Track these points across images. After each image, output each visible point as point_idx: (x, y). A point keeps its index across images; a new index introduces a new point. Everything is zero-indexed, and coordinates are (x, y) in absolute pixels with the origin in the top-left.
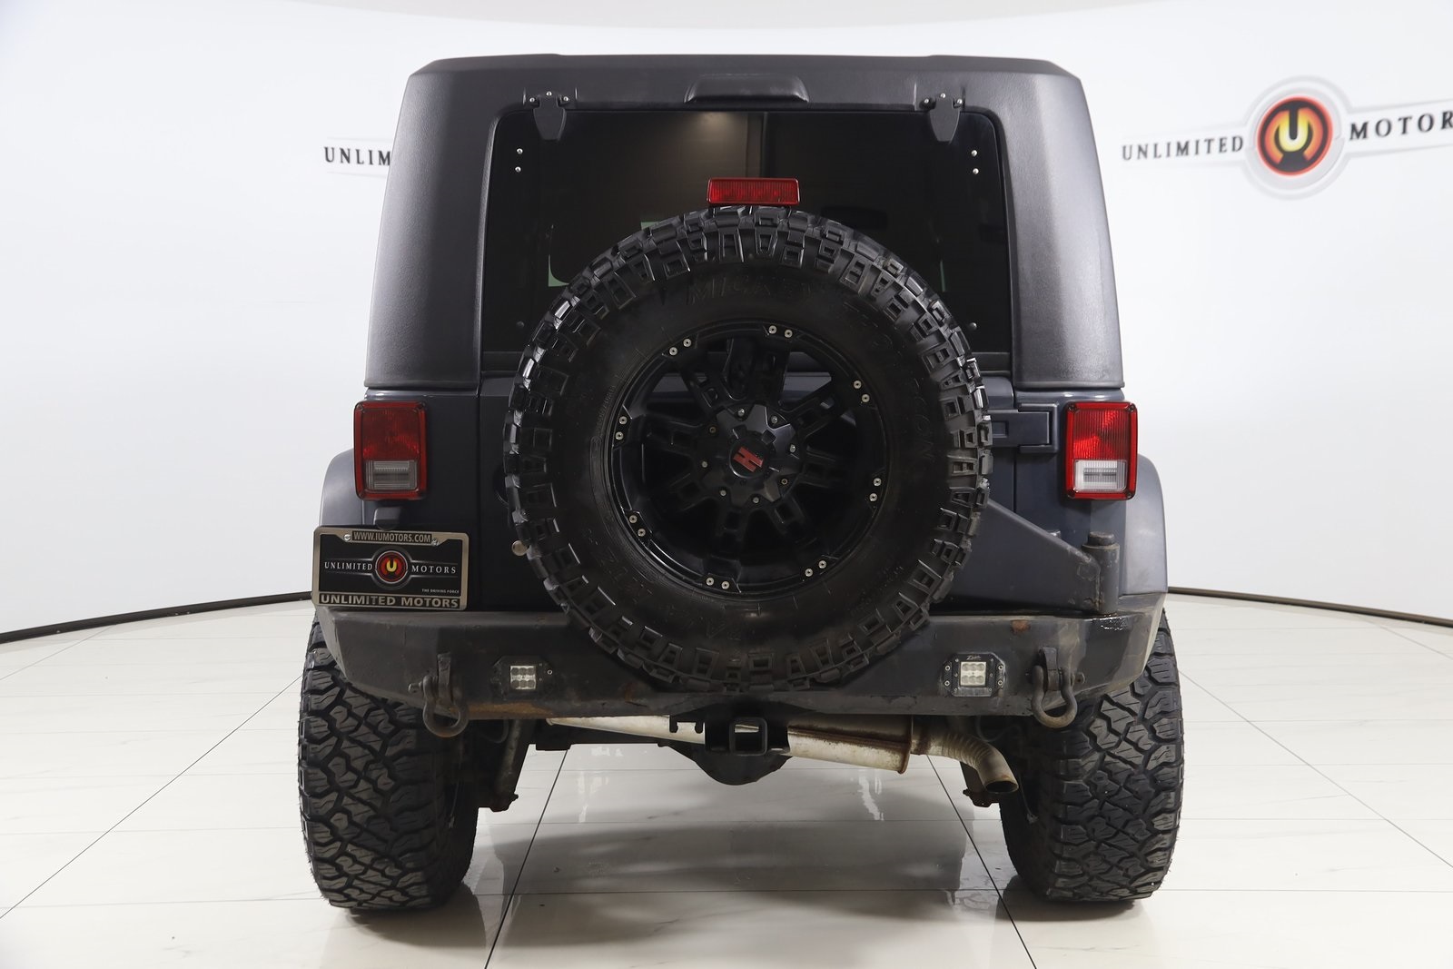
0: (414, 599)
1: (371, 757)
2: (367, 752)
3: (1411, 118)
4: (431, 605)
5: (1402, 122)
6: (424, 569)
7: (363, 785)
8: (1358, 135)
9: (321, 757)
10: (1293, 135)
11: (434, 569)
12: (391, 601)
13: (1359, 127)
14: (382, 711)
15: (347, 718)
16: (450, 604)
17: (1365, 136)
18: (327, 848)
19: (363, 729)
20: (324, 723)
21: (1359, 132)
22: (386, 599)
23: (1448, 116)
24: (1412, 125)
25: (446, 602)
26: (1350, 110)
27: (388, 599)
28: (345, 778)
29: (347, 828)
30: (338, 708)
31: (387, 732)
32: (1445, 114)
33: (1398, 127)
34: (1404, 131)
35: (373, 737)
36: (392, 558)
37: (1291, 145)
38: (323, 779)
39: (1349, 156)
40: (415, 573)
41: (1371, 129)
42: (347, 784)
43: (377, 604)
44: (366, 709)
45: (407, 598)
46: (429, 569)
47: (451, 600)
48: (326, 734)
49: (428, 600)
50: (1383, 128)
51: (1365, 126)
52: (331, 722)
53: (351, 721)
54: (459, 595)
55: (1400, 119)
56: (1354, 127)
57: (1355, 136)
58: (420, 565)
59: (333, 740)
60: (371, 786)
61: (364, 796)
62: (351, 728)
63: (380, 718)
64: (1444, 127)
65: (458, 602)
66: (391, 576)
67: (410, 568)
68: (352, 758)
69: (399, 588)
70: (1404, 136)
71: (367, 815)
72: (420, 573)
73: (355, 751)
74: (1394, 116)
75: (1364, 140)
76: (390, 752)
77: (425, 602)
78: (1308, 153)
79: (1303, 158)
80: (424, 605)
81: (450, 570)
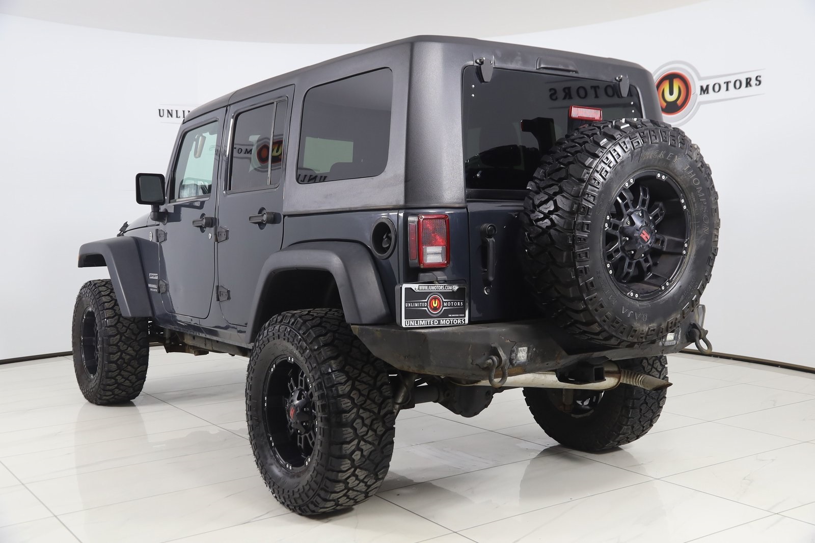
0: (446, 320)
1: (374, 417)
2: (372, 414)
3: (730, 82)
4: (453, 323)
5: (726, 84)
6: (449, 304)
7: (370, 433)
8: (704, 93)
9: (350, 420)
10: (671, 93)
11: (453, 304)
12: (436, 322)
13: (705, 88)
14: (375, 391)
15: (359, 398)
16: (461, 322)
17: (708, 93)
18: (346, 473)
19: (369, 402)
20: (349, 401)
21: (704, 90)
22: (434, 321)
23: (749, 80)
24: (731, 85)
25: (459, 321)
26: (700, 79)
27: (435, 321)
28: (361, 430)
29: (360, 459)
30: (354, 392)
31: (380, 401)
32: (747, 79)
33: (724, 87)
34: (727, 89)
35: (374, 406)
36: (435, 299)
37: (670, 98)
38: (350, 433)
39: (701, 103)
40: (445, 307)
41: (710, 88)
42: (362, 434)
43: (430, 324)
44: (367, 390)
45: (443, 320)
46: (451, 304)
47: (461, 319)
48: (350, 407)
49: (452, 320)
50: (717, 88)
51: (708, 86)
52: (352, 400)
53: (362, 398)
54: (465, 317)
55: (725, 83)
56: (702, 87)
57: (702, 93)
58: (447, 302)
59: (355, 410)
60: (374, 433)
61: (370, 439)
62: (363, 402)
63: (375, 395)
64: (747, 86)
65: (464, 321)
66: (435, 309)
67: (443, 304)
68: (365, 419)
69: (438, 315)
70: (727, 92)
71: (370, 450)
72: (447, 306)
73: (365, 415)
74: (722, 81)
75: (707, 95)
76: (382, 413)
77: (450, 321)
78: (679, 102)
79: (677, 105)
80: (450, 323)
81: (460, 304)
